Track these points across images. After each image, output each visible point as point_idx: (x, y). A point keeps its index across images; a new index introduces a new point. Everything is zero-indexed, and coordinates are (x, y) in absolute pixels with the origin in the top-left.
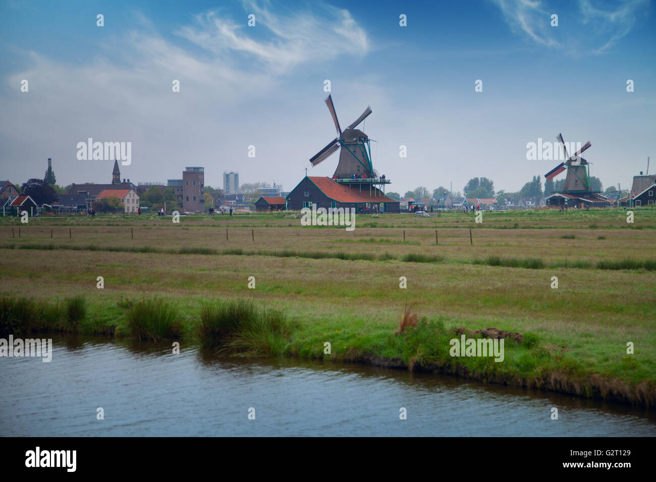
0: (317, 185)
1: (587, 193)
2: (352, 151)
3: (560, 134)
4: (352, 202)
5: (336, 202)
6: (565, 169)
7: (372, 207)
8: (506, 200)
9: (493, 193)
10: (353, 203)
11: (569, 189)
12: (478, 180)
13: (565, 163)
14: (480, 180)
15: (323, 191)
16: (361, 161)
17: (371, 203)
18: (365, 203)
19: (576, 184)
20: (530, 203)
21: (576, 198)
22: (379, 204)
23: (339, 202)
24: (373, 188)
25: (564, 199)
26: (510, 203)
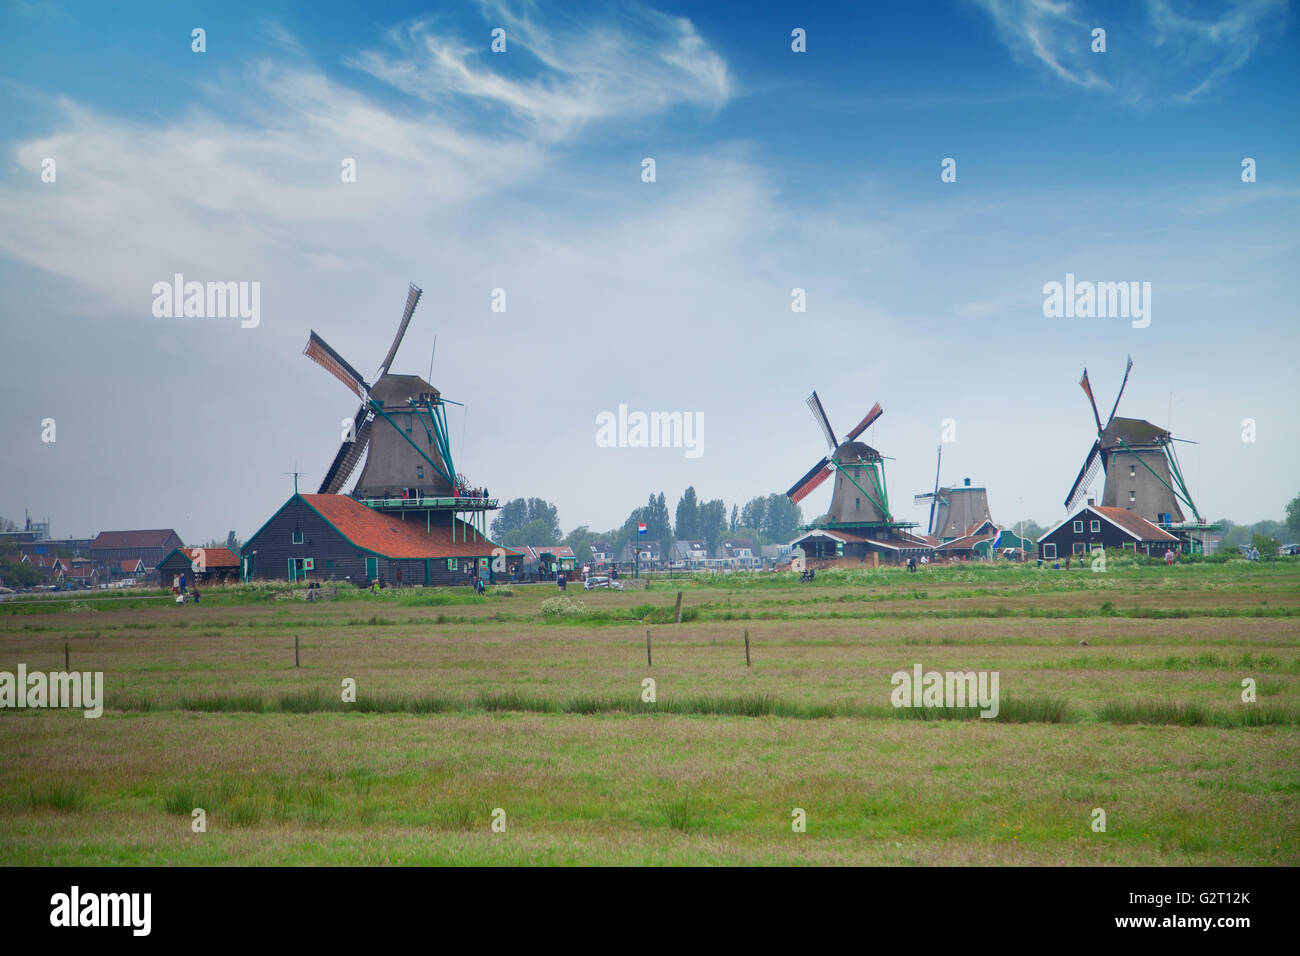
0: (326, 516)
1: (881, 529)
2: (403, 429)
3: (815, 394)
4: (414, 557)
5: (379, 556)
6: (831, 471)
7: (461, 568)
8: (593, 548)
9: (558, 533)
10: (416, 560)
11: (842, 521)
12: (524, 504)
13: (830, 458)
14: (527, 504)
15: (342, 530)
16: (425, 454)
17: (459, 559)
18: (446, 560)
19: (858, 507)
20: (649, 554)
21: (859, 540)
22: (476, 561)
23: (387, 558)
24: (459, 523)
25: (834, 543)
26: (603, 555)
